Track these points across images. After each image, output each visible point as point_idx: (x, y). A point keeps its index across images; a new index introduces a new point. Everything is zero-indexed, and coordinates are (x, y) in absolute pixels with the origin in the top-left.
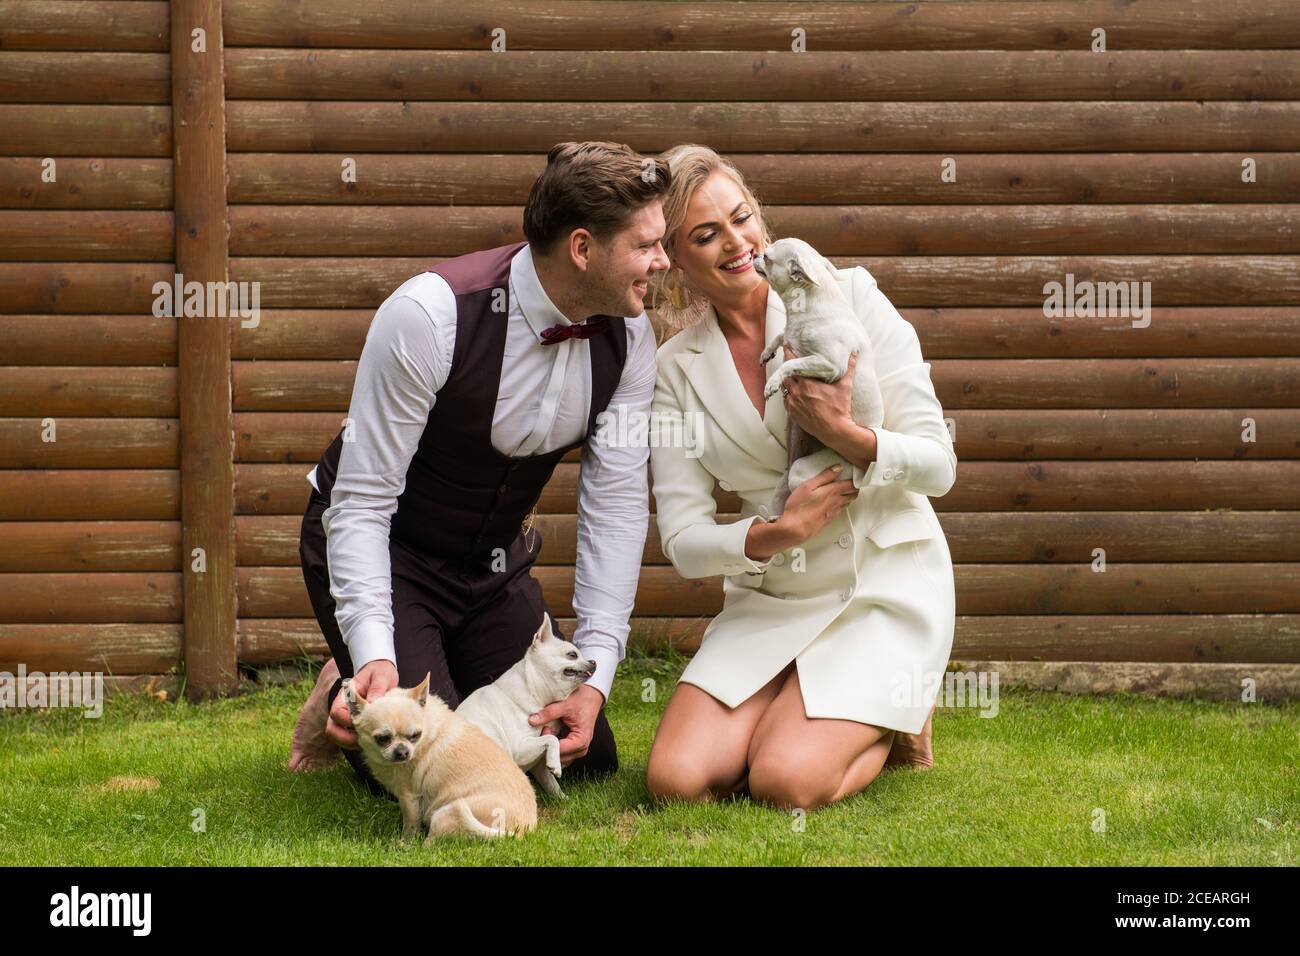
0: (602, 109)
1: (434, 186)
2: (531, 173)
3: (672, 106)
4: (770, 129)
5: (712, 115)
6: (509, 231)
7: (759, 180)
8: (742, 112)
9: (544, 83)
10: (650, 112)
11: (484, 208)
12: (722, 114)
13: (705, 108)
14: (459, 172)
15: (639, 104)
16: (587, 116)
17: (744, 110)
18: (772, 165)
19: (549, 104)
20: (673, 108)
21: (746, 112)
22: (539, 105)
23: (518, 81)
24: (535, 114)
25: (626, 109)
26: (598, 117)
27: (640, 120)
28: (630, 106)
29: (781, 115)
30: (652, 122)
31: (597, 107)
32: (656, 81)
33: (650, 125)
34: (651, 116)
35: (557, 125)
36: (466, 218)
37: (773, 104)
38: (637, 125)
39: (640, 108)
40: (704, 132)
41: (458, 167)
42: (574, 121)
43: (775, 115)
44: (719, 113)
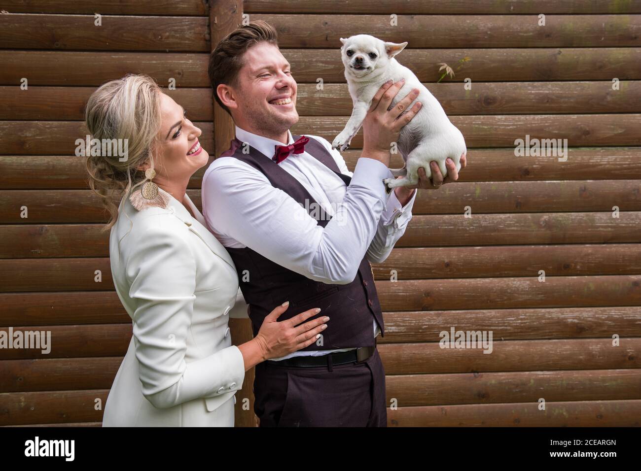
0: (485, 219)
1: (381, 269)
2: (442, 260)
3: (529, 215)
4: (590, 230)
5: (553, 221)
6: (428, 296)
7: (582, 261)
8: (572, 219)
9: (450, 203)
10: (515, 220)
11: (412, 281)
12: (561, 221)
13: (549, 217)
14: (397, 260)
15: (508, 215)
16: (477, 223)
17: (573, 217)
18: (590, 251)
19: (452, 216)
20: (530, 217)
21: (575, 219)
22: (447, 216)
23: (434, 202)
24: (445, 222)
25: (501, 218)
26: (484, 224)
27: (509, 225)
28: (502, 216)
29: (597, 221)
30: (517, 226)
31: (483, 217)
32: (519, 200)
33: (515, 228)
34: (517, 222)
35: (458, 229)
36: (401, 288)
37: (591, 214)
38: (507, 229)
39: (509, 217)
40: (548, 232)
41: (397, 256)
42: (468, 227)
43: (593, 220)
44: (558, 220)
